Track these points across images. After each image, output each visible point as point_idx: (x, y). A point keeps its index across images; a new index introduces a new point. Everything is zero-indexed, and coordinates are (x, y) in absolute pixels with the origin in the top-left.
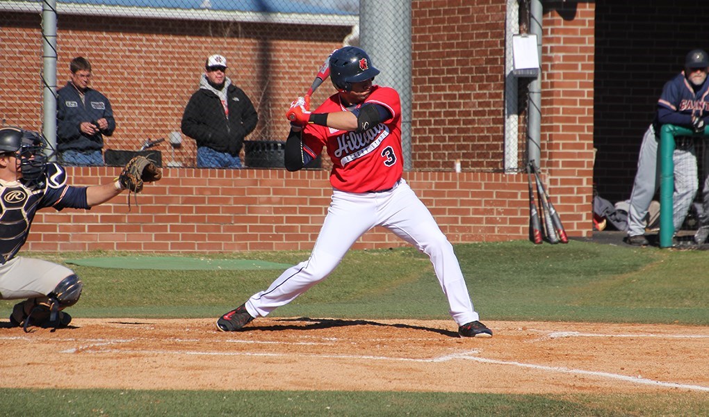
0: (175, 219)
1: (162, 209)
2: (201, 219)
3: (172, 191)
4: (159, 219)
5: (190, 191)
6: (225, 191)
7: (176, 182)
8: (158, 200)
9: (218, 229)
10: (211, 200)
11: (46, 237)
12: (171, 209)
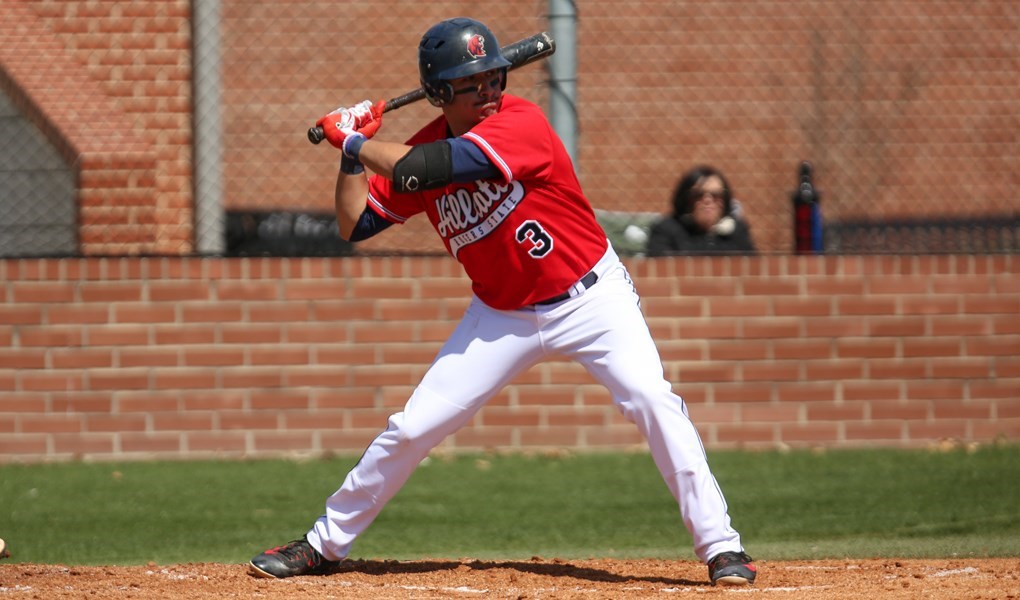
0: (854, 372)
1: (823, 352)
2: (917, 373)
3: (847, 309)
4: (815, 374)
5: (888, 308)
6: (972, 308)
7: (856, 288)
8: (813, 331)
9: (957, 393)
10: (939, 329)
11: (554, 419)
12: (844, 352)
